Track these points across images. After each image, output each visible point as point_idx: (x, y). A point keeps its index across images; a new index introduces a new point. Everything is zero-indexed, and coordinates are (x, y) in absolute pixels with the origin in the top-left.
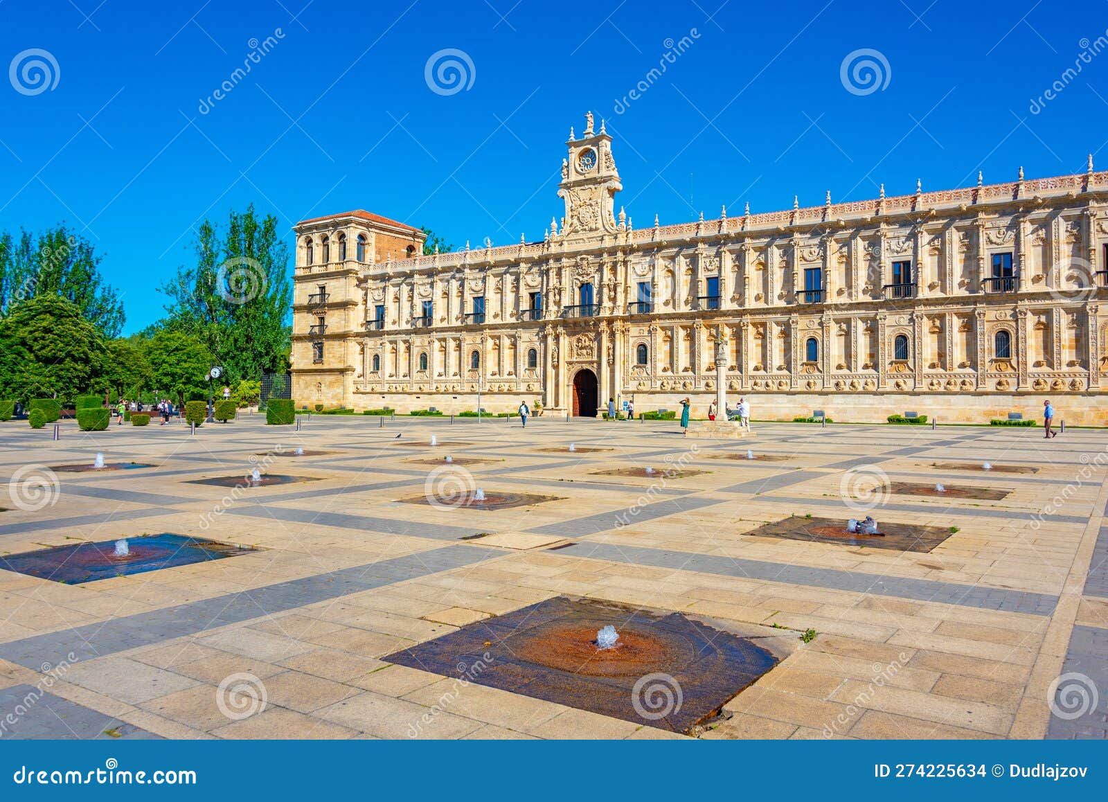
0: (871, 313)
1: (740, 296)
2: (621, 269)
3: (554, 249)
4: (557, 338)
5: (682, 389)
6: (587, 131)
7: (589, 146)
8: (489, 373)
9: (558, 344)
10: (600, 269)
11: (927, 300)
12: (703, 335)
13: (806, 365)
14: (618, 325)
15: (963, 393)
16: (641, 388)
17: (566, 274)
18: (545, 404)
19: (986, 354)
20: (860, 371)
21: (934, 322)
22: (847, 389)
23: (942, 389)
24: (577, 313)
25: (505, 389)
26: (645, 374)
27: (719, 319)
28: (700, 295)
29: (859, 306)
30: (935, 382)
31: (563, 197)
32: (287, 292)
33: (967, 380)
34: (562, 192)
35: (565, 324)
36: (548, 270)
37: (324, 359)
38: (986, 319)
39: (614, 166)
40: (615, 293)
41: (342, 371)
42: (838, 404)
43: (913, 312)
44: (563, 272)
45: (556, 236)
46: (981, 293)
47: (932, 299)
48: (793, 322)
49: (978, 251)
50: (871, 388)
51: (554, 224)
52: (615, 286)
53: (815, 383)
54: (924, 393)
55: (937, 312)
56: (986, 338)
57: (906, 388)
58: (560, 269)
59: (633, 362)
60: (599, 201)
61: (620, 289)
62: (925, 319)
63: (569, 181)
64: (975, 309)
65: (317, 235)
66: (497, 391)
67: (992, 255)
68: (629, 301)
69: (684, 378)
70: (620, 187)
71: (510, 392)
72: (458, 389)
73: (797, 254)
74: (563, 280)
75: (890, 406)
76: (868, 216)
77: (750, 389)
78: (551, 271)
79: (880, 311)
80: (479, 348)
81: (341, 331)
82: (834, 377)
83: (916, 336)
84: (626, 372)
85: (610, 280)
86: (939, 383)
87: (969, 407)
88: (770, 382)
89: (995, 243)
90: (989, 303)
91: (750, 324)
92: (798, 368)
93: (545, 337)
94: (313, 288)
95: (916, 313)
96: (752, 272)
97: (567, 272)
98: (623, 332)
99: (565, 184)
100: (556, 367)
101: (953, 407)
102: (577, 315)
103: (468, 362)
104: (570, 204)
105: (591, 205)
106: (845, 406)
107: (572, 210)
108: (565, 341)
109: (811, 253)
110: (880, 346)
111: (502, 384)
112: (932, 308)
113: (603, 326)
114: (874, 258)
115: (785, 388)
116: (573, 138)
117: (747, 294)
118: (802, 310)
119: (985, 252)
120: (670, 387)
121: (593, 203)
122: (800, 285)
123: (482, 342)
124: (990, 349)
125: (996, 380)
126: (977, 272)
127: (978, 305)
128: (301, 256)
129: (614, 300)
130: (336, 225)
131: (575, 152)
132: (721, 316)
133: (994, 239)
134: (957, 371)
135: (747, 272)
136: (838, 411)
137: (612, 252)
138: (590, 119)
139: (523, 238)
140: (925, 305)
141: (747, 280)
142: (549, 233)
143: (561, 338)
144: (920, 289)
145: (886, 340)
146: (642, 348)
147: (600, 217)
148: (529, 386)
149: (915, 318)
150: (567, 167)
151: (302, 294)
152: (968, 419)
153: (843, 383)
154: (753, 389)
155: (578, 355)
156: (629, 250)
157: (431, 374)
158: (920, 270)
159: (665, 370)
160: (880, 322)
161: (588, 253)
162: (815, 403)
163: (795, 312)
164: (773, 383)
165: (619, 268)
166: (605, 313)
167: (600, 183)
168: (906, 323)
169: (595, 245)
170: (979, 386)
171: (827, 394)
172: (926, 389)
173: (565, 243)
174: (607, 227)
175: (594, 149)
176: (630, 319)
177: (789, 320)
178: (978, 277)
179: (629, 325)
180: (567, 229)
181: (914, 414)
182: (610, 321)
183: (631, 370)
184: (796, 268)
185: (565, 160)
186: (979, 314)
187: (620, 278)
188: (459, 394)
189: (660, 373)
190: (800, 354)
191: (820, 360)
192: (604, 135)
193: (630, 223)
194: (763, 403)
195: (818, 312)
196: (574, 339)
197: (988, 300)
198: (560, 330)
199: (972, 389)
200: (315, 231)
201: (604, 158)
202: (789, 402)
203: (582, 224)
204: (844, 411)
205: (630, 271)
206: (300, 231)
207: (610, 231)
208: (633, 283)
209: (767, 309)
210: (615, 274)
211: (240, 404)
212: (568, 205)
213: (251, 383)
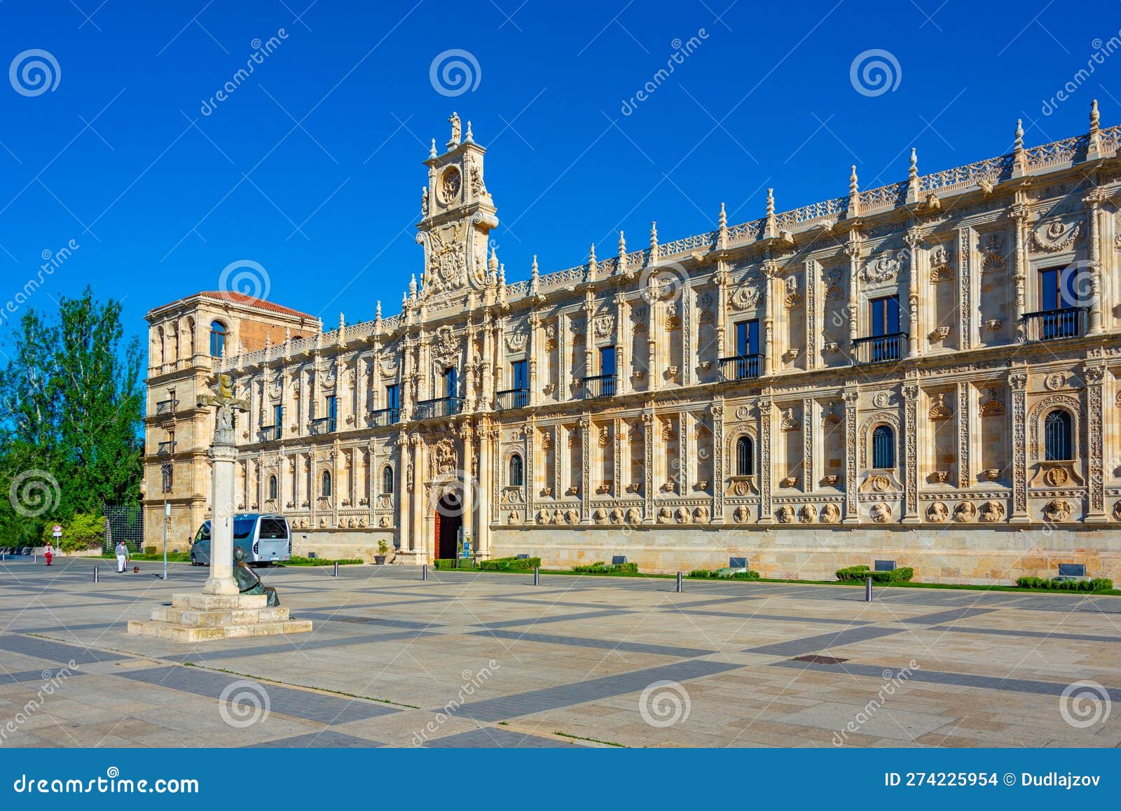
0: (832, 390)
1: (642, 376)
2: (488, 341)
3: (411, 320)
4: (412, 448)
5: (564, 523)
6: (452, 141)
7: (449, 165)
8: (340, 501)
9: (413, 458)
10: (463, 345)
11: (925, 360)
12: (593, 438)
13: (736, 480)
14: (485, 426)
15: (983, 525)
16: (514, 521)
17: (425, 354)
18: (398, 546)
19: (1028, 454)
20: (816, 489)
21: (937, 399)
22: (795, 520)
23: (948, 520)
24: (439, 409)
25: (356, 523)
26: (518, 501)
27: (614, 410)
28: (589, 375)
29: (815, 378)
30: (938, 507)
31: (422, 243)
32: (138, 402)
33: (994, 503)
34: (421, 237)
35: (422, 429)
36: (404, 351)
37: (173, 487)
38: (1027, 389)
39: (483, 189)
40: (481, 379)
41: (189, 502)
42: (783, 546)
43: (902, 384)
44: (422, 353)
45: (413, 301)
46: (1020, 343)
47: (932, 359)
48: (715, 411)
49: (1015, 266)
50: (833, 518)
51: (414, 283)
52: (481, 369)
53: (748, 511)
54: (920, 527)
55: (941, 381)
56: (1028, 424)
57: (889, 519)
58: (417, 348)
59: (504, 481)
60: (464, 243)
61: (487, 373)
62: (922, 395)
63: (429, 217)
64: (1008, 373)
65: (169, 322)
66: (347, 527)
67: (1040, 271)
68: (500, 389)
69: (568, 505)
70: (495, 221)
71: (362, 529)
72: (306, 525)
73: (723, 298)
74: (421, 364)
75: (863, 550)
76: (829, 223)
77: (654, 522)
78: (422, 348)
79: (848, 384)
80: (329, 466)
81: (188, 449)
82: (777, 500)
83: (907, 425)
84: (494, 498)
85: (475, 359)
86: (945, 510)
87: (996, 552)
88: (683, 512)
89: (1047, 250)
90: (1035, 359)
91: (655, 417)
92: (724, 489)
93: (399, 448)
94: (162, 393)
95: (907, 385)
96: (660, 333)
97: (427, 352)
98: (492, 438)
99: (424, 224)
100: (412, 492)
101: (969, 553)
102: (439, 413)
103: (318, 487)
104: (430, 252)
105: (454, 251)
106: (794, 550)
107: (432, 261)
108: (423, 452)
109: (744, 295)
110: (848, 445)
111: (354, 517)
112: (934, 374)
113: (467, 431)
114: (838, 294)
115: (704, 520)
116: (434, 155)
117: (652, 372)
118: (730, 390)
119: (1027, 267)
120: (549, 519)
121: (457, 248)
122: (728, 350)
123: (332, 457)
124: (1035, 447)
125: (1044, 502)
126: (1014, 304)
127: (1014, 365)
128: (155, 349)
129: (479, 389)
130: (184, 309)
131: (436, 174)
132: (616, 407)
133: (1043, 241)
134: (975, 485)
135: (652, 334)
136: (782, 558)
137: (478, 317)
138: (455, 124)
139: (379, 308)
140: (922, 370)
141: (652, 346)
142: (408, 296)
143: (418, 449)
144: (914, 343)
145: (858, 435)
146: (515, 461)
147: (465, 268)
148: (382, 520)
149: (904, 394)
150: (427, 198)
151: (152, 400)
152: (994, 574)
153: (789, 511)
154: (659, 521)
155: (439, 473)
156: (497, 312)
157: (280, 505)
158: (914, 308)
159: (543, 494)
160: (847, 404)
161: (449, 321)
162: (746, 545)
163: (719, 393)
164: (688, 511)
165: (486, 340)
166: (468, 411)
167: (463, 216)
168: (884, 401)
169: (457, 310)
170: (1015, 513)
171: (764, 528)
172: (921, 520)
173: (424, 310)
174: (473, 281)
175: (458, 166)
176: (500, 416)
177: (708, 408)
178: (1015, 312)
179: (499, 427)
180: (427, 289)
181: (889, 565)
182: (475, 421)
183: (501, 495)
184: (721, 322)
185: (425, 189)
186: (1015, 381)
187: (488, 356)
188: (308, 531)
189: (536, 497)
190: (727, 464)
191: (755, 474)
192: (470, 143)
193: (503, 272)
194: (674, 545)
195: (752, 393)
196: (435, 447)
197: (1033, 354)
198: (417, 437)
199: (1002, 519)
200: (166, 319)
201: (470, 178)
202: (710, 542)
203: (443, 280)
204: (791, 558)
205: (501, 345)
206: (152, 321)
207: (477, 286)
208: (504, 362)
209: (679, 391)
210: (481, 350)
211: (76, 546)
212: (428, 252)
213: (90, 519)
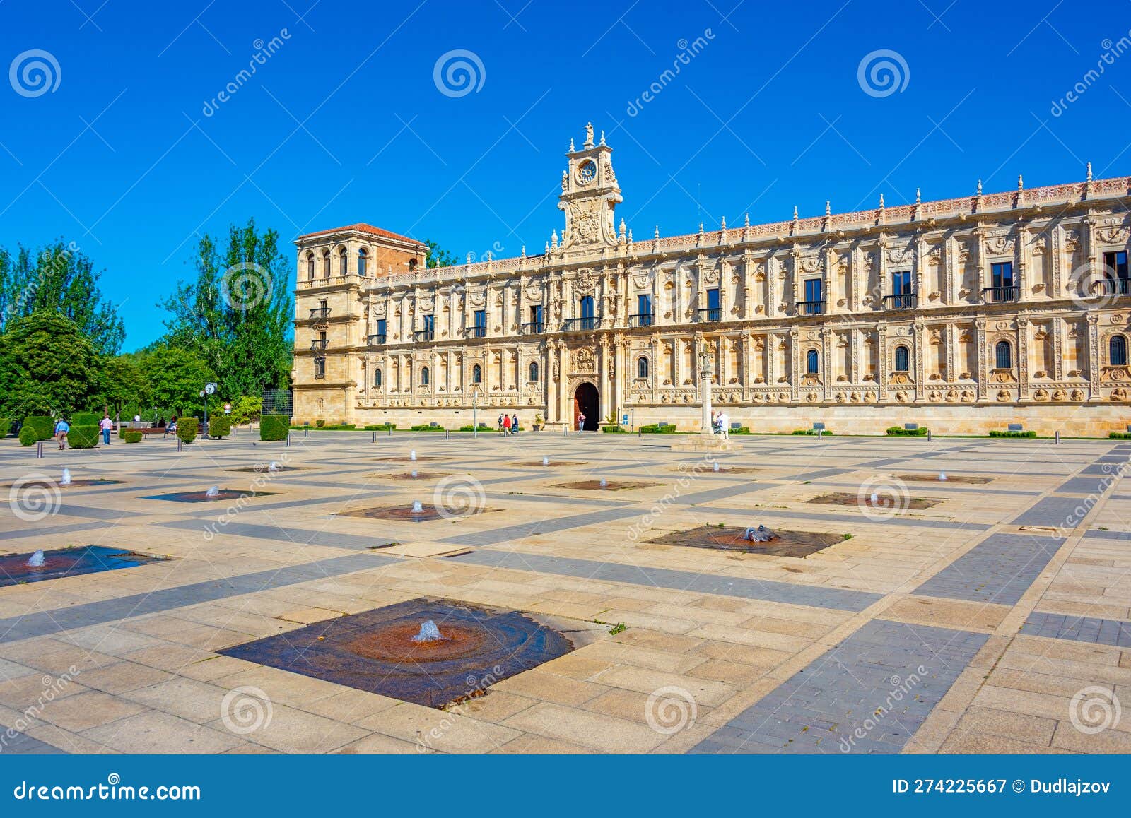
0: (872, 324)
1: (740, 309)
2: (621, 282)
3: (555, 262)
4: (558, 351)
5: (683, 402)
6: (587, 142)
7: (587, 158)
8: (490, 387)
9: (559, 356)
10: (601, 282)
11: (927, 310)
13: (807, 377)
14: (619, 338)
15: (963, 404)
16: (643, 401)
17: (567, 287)
18: (546, 418)
19: (987, 364)
20: (861, 383)
21: (934, 332)
22: (848, 401)
23: (943, 401)
24: (578, 326)
25: (507, 403)
26: (646, 388)
27: (720, 331)
28: (700, 307)
29: (858, 317)
30: (936, 393)
31: (563, 210)
32: (289, 306)
33: (968, 391)
34: (562, 205)
35: (566, 337)
36: (548, 284)
37: (326, 374)
38: (986, 329)
39: (614, 177)
40: (616, 306)
41: (344, 387)
42: (839, 416)
43: (914, 323)
44: (564, 285)
45: (556, 249)
46: (982, 303)
47: (932, 310)
48: (793, 334)
49: (978, 261)
50: (872, 400)
51: (555, 236)
52: (616, 299)
53: (815, 395)
54: (925, 405)
55: (936, 323)
56: (987, 348)
57: (906, 400)
58: (561, 282)
59: (634, 375)
60: (600, 213)
61: (621, 302)
62: (925, 329)
63: (569, 192)
64: (975, 319)
65: (320, 248)
66: (498, 405)
67: (992, 264)
68: (630, 314)
69: (685, 390)
70: (620, 198)
71: (511, 406)
72: (460, 403)
73: (797, 265)
74: (564, 292)
75: (891, 418)
76: (868, 226)
77: (751, 402)
78: (552, 284)
79: (880, 321)
80: (481, 362)
81: (343, 345)
82: (835, 389)
83: (917, 347)
84: (627, 386)
85: (610, 292)
86: (940, 395)
87: (970, 419)
88: (771, 395)
89: (995, 253)
90: (989, 313)
91: (750, 336)
92: (799, 380)
93: (546, 350)
94: (314, 302)
95: (917, 324)
96: (753, 284)
97: (568, 285)
98: (624, 345)
99: (565, 196)
100: (557, 381)
101: (956, 419)
102: (578, 328)
103: (469, 376)
104: (570, 216)
105: (591, 217)
106: (845, 418)
107: (572, 223)
108: (566, 354)
109: (811, 264)
110: (881, 357)
111: (504, 398)
112: (933, 318)
113: (604, 338)
114: (874, 269)
115: (786, 400)
116: (573, 150)
117: (747, 308)
118: (802, 322)
119: (985, 262)
120: (671, 400)
121: (593, 215)
122: (800, 296)
123: (484, 355)
124: (991, 360)
125: (997, 391)
126: (978, 282)
127: (978, 316)
128: (303, 269)
129: (614, 312)
130: (337, 239)
131: (575, 164)
132: (721, 329)
133: (994, 249)
134: (958, 382)
135: (747, 284)
136: (839, 423)
137: (613, 264)
138: (590, 130)
139: (524, 251)
140: (925, 316)
141: (747, 291)
142: (550, 245)
143: (562, 352)
144: (920, 300)
145: (887, 351)
146: (643, 361)
147: (600, 229)
148: (530, 400)
149: (915, 329)
150: (568, 179)
151: (303, 308)
152: (969, 431)
153: (843, 395)
154: (754, 401)
155: (579, 368)
156: (629, 263)
157: (433, 388)
158: (920, 280)
159: (666, 383)
160: (880, 333)
161: (589, 265)
162: (816, 415)
163: (796, 323)
164: (774, 395)
165: (619, 281)
166: (606, 326)
167: (600, 195)
168: (906, 333)
169: (595, 258)
170: (980, 397)
171: (827, 406)
172: (926, 401)
173: (566, 255)
174: (607, 239)
175: (595, 161)
176: (631, 332)
177: (789, 332)
178: (978, 287)
179: (629, 338)
180: (567, 241)
181: (914, 426)
182: (611, 334)
183: (632, 384)
184: (795, 279)
185: (565, 172)
186: (979, 324)
187: (621, 290)
188: (461, 408)
189: (661, 386)
190: (801, 366)
191: (820, 372)
192: (604, 147)
193: (630, 235)
194: (764, 416)
195: (818, 323)
196: (575, 352)
197: (989, 310)
198: (561, 343)
199: (973, 400)
200: (316, 245)
201: (604, 169)
202: (790, 414)
203: (582, 236)
204: (845, 423)
205: (631, 283)
206: (301, 245)
207: (610, 243)
208: (633, 296)
209: (768, 321)
210: (616, 287)
211: (242, 421)
212: (568, 217)
213: (253, 399)
